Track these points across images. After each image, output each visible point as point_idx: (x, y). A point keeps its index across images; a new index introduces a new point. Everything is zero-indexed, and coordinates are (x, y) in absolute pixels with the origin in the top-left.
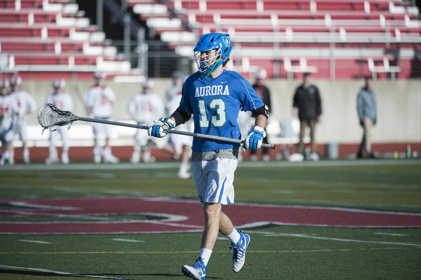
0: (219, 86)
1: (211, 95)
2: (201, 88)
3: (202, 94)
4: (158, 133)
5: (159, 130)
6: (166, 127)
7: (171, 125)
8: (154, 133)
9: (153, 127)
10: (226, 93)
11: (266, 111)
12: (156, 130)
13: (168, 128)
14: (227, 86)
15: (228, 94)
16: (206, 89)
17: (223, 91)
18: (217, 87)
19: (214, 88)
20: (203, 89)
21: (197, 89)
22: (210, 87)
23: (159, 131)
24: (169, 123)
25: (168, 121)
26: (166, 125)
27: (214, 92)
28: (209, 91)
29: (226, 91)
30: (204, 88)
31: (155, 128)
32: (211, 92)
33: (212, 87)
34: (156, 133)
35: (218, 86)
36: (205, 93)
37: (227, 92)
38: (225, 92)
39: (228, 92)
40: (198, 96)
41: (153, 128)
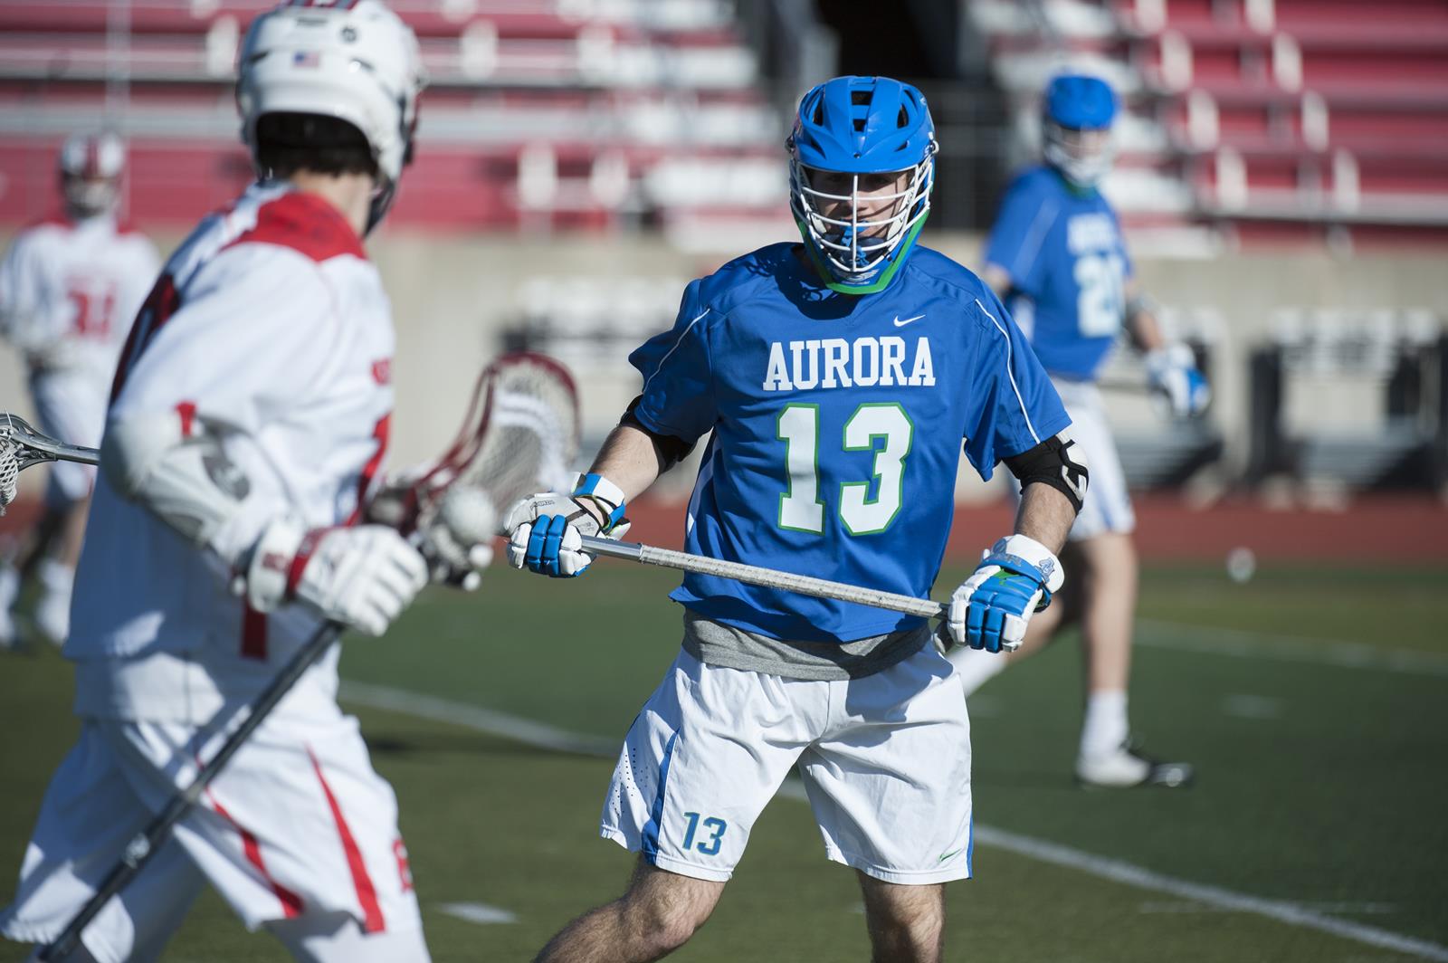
0: (887, 341)
1: (853, 383)
2: (796, 347)
3: (806, 377)
4: (556, 556)
5: (562, 540)
6: (589, 524)
7: (609, 510)
8: (539, 555)
9: (533, 523)
10: (923, 377)
11: (1065, 470)
12: (550, 537)
13: (601, 529)
14: (923, 344)
15: (930, 381)
16: (821, 352)
17: (908, 368)
18: (881, 348)
19: (866, 350)
20: (805, 353)
21: (776, 350)
22: (847, 344)
23: (560, 549)
24: (599, 501)
25: (595, 493)
26: (591, 514)
27: (866, 373)
28: (840, 364)
29: (923, 367)
30: (813, 346)
31: (543, 532)
32: (849, 368)
33: (855, 344)
34: (547, 554)
35: (882, 339)
36: (822, 375)
37: (924, 373)
38: (917, 370)
39: (929, 370)
40: (785, 386)
41: (537, 530)
